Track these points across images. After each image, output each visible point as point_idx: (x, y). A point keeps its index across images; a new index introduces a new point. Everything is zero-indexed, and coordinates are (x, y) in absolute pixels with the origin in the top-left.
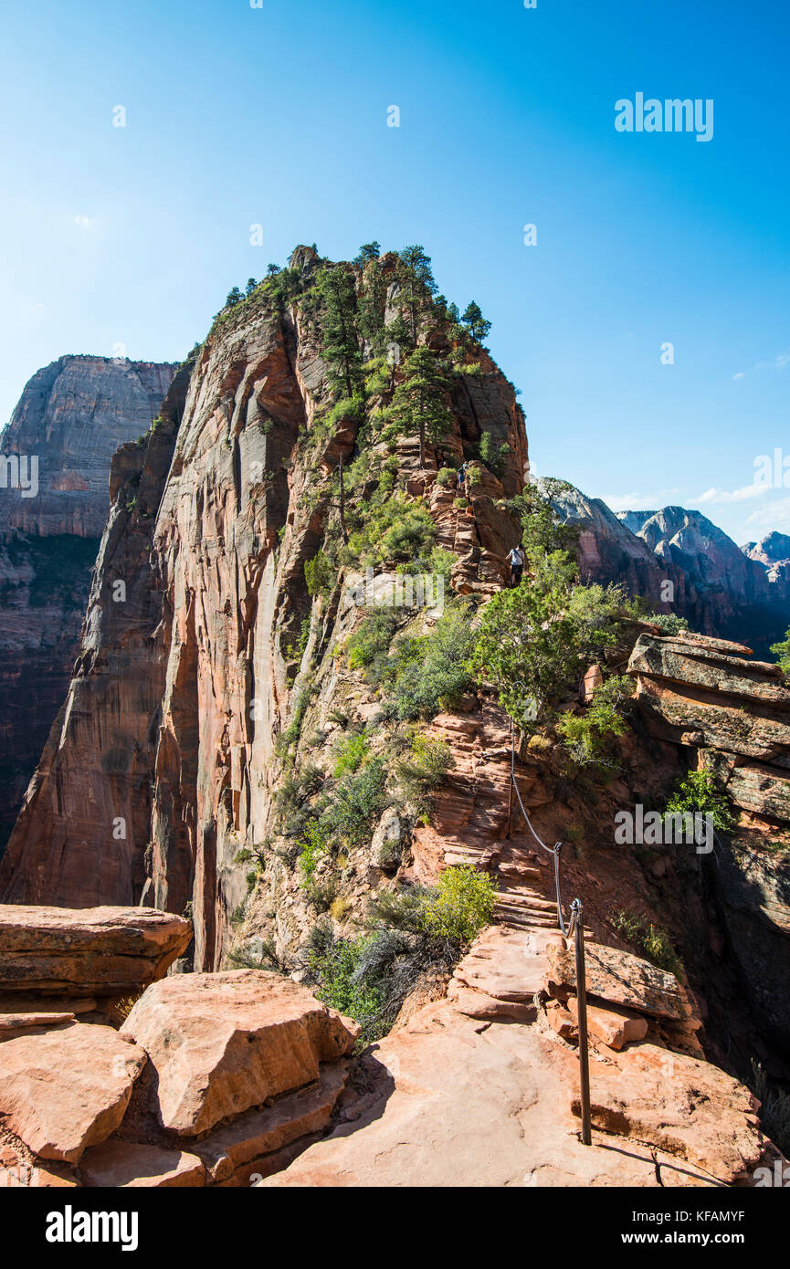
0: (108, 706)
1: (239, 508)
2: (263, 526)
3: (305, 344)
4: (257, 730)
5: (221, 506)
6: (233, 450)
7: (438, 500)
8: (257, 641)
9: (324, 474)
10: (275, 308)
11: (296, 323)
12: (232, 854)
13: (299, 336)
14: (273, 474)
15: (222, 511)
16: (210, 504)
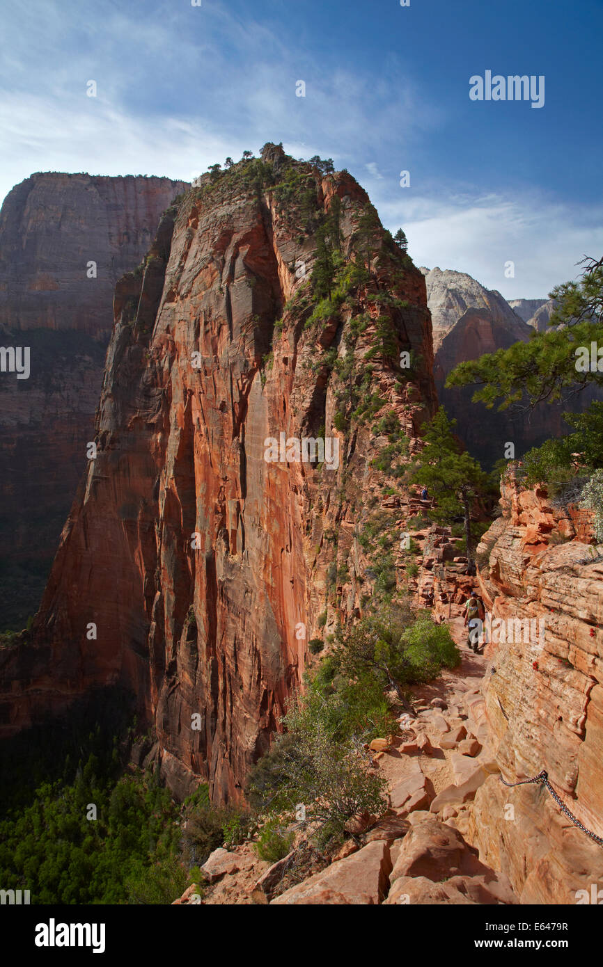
0: (121, 473)
1: (231, 337)
2: (252, 353)
3: (280, 227)
4: (249, 490)
5: (216, 334)
6: (225, 296)
7: (396, 402)
8: (247, 430)
9: (319, 349)
10: (255, 194)
11: (271, 207)
12: (232, 570)
13: (274, 219)
14: (258, 317)
15: (217, 338)
16: (206, 333)
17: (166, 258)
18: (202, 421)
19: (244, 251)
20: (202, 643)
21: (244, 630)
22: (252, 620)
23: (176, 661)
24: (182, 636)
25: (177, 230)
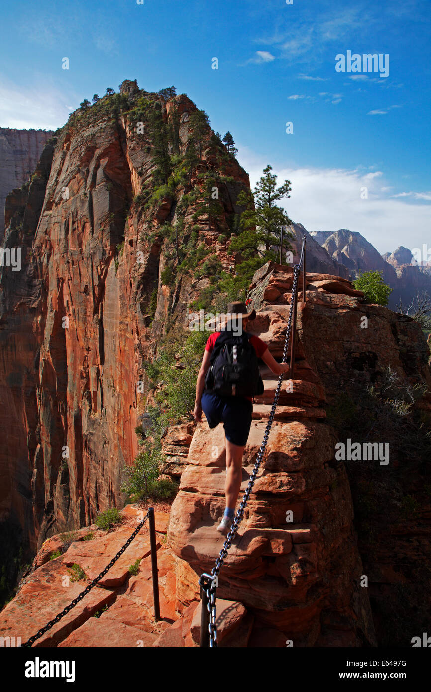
0: (9, 348)
1: (92, 232)
2: (108, 244)
3: (132, 141)
4: (106, 358)
5: (81, 231)
6: (88, 199)
7: (220, 250)
8: (105, 308)
9: (156, 224)
10: (113, 117)
11: (126, 127)
12: (93, 425)
13: (128, 136)
14: (114, 214)
15: (82, 234)
16: (74, 230)
17: (47, 178)
18: (70, 303)
19: (104, 162)
20: (73, 486)
21: (103, 475)
22: (108, 467)
23: (53, 501)
24: (58, 481)
25: (56, 155)
